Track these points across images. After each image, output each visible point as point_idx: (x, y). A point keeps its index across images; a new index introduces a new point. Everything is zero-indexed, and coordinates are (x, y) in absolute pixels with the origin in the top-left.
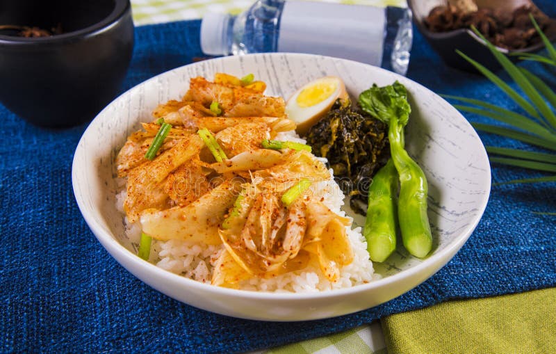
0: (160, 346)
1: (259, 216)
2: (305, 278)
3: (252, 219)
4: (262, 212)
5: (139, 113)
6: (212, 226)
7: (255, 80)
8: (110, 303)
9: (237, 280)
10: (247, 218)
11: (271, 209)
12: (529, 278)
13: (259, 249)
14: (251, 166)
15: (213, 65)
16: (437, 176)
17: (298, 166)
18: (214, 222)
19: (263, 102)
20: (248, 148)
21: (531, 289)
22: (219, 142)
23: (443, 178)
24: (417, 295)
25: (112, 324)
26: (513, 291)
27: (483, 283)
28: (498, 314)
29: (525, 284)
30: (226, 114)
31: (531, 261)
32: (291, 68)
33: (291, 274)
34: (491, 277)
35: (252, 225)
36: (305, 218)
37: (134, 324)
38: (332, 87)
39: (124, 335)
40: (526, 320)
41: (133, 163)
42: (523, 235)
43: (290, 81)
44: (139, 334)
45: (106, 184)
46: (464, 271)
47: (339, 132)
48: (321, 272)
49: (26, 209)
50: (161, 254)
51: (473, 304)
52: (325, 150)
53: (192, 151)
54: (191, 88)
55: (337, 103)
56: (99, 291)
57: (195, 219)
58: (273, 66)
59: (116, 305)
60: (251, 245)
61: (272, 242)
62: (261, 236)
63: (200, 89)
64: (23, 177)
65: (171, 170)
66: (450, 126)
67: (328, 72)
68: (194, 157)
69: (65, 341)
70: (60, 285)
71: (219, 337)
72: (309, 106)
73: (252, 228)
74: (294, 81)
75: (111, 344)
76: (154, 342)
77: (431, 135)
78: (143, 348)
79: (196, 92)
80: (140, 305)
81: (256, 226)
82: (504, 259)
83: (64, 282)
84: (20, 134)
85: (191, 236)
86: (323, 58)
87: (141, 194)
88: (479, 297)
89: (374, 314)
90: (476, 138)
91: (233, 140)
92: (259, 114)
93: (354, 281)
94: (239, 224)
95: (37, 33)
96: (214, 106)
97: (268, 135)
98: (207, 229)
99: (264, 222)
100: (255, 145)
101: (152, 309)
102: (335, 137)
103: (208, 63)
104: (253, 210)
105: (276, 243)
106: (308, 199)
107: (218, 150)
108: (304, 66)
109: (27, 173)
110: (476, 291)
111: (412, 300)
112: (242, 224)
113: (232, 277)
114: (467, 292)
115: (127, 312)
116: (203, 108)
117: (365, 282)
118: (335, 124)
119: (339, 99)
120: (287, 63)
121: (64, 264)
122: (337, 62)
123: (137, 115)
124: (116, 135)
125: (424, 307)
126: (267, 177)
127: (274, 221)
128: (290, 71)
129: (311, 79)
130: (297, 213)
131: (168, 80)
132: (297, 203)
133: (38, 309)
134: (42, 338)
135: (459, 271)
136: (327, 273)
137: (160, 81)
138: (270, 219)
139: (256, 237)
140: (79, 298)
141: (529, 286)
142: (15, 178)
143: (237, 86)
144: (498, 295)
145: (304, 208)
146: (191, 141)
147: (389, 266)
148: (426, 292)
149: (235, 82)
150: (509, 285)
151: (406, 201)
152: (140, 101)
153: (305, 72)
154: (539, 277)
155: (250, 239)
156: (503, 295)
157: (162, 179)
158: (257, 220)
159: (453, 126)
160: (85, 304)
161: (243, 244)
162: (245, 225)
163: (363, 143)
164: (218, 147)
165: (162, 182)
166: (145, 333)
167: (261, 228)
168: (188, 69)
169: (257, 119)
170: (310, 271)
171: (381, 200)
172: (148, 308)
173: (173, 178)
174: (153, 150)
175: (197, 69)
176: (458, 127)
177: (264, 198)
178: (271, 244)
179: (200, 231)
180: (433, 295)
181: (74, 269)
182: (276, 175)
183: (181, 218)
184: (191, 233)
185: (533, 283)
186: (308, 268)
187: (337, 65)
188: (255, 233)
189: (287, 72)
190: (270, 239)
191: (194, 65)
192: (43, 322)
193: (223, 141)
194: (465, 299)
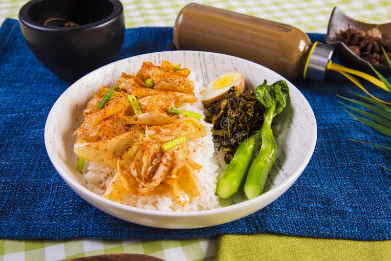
0: (74, 225)
1: (143, 155)
2: (164, 201)
3: (138, 157)
4: (145, 154)
5: (111, 80)
6: (117, 156)
7: (181, 68)
8: (57, 193)
9: (120, 193)
10: (135, 155)
11: (152, 152)
12: (331, 230)
13: (139, 176)
14: (149, 122)
15: (166, 55)
16: (288, 148)
17: (187, 127)
18: (118, 154)
19: (176, 82)
20: (157, 110)
21: (330, 237)
22: (140, 104)
23: (291, 150)
24: (246, 225)
25: (53, 206)
26: (316, 236)
27: (296, 226)
28: (299, 249)
29: (326, 233)
30: (155, 87)
31: (338, 218)
32: (215, 63)
33: (158, 196)
34: (303, 223)
35: (138, 160)
36: (171, 162)
37: (65, 209)
38: (235, 78)
39: (57, 214)
40: (318, 257)
41: (92, 110)
42: (339, 199)
43: (214, 71)
44: (65, 215)
45: (77, 120)
46: (285, 216)
47: (226, 109)
48: (175, 198)
49: (35, 128)
50: (89, 168)
51: (284, 239)
52: (214, 119)
53: (120, 107)
54: (142, 68)
55: (232, 89)
56: (53, 185)
57: (106, 150)
58: (204, 60)
59: (60, 195)
60: (134, 173)
61: (148, 173)
62: (142, 169)
63: (147, 70)
64: (40, 109)
65: (105, 117)
66: (303, 115)
67: (238, 68)
68: (121, 112)
69: (25, 211)
70: (34, 177)
71: (110, 227)
72: (218, 89)
73: (137, 163)
74: (217, 72)
75: (48, 218)
76: (72, 222)
77: (292, 119)
78: (64, 224)
79: (144, 71)
80: (72, 198)
81: (140, 161)
82: (318, 213)
83: (37, 176)
84: (51, 83)
85: (103, 160)
86: (236, 59)
87: (86, 130)
88: (289, 235)
89: (212, 232)
90: (314, 126)
91: (148, 104)
92: (174, 90)
93: (201, 208)
94: (130, 158)
95: (72, 24)
96: (149, 82)
97: (173, 105)
98: (113, 158)
99: (145, 160)
100: (163, 110)
101: (77, 202)
102: (222, 112)
103: (163, 54)
104: (139, 151)
105: (150, 175)
106: (178, 149)
107: (138, 110)
108: (224, 63)
109: (43, 107)
110: (288, 230)
111: (241, 228)
112: (131, 159)
113: (117, 191)
114: (281, 230)
115: (64, 200)
116: (141, 81)
117: (208, 209)
118: (224, 103)
119: (233, 87)
120: (214, 59)
121: (42, 165)
122: (245, 62)
123: (110, 81)
124: (92, 91)
125: (249, 234)
126: (158, 131)
127: (152, 160)
128: (215, 65)
129: (227, 71)
130: (167, 158)
131: (134, 62)
132: (169, 151)
133: (17, 189)
134: (14, 206)
135: (282, 215)
136: (178, 200)
137: (129, 62)
138: (150, 158)
139: (139, 168)
140: (41, 187)
141: (330, 235)
142: (36, 109)
143: (171, 70)
144: (304, 237)
145: (173, 155)
146: (121, 101)
147: (231, 202)
148: (253, 224)
149: (170, 67)
150: (315, 231)
151: (258, 161)
152: (113, 72)
153: (224, 66)
154: (339, 231)
155: (134, 169)
156: (308, 237)
157: (97, 122)
158: (141, 158)
159: (304, 115)
160: (43, 191)
161: (129, 172)
162: (133, 160)
163: (241, 118)
164: (138, 107)
165: (97, 124)
166: (70, 216)
167: (143, 163)
168: (149, 56)
169: (171, 92)
170: (167, 196)
171: (240, 157)
172: (75, 201)
173: (103, 123)
174: (101, 104)
175: (155, 57)
176: (307, 116)
177: (148, 145)
178: (146, 174)
179: (108, 159)
180: (256, 227)
181: (47, 169)
182: (163, 131)
183: (97, 148)
184: (103, 159)
185: (332, 234)
186: (167, 194)
187: (244, 64)
188: (138, 165)
189: (212, 65)
190: (147, 171)
191: (153, 54)
192: (17, 197)
193: (142, 103)
194: (279, 234)
